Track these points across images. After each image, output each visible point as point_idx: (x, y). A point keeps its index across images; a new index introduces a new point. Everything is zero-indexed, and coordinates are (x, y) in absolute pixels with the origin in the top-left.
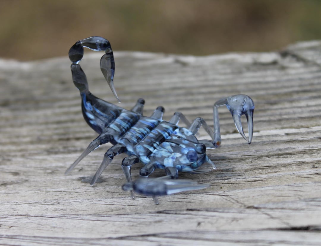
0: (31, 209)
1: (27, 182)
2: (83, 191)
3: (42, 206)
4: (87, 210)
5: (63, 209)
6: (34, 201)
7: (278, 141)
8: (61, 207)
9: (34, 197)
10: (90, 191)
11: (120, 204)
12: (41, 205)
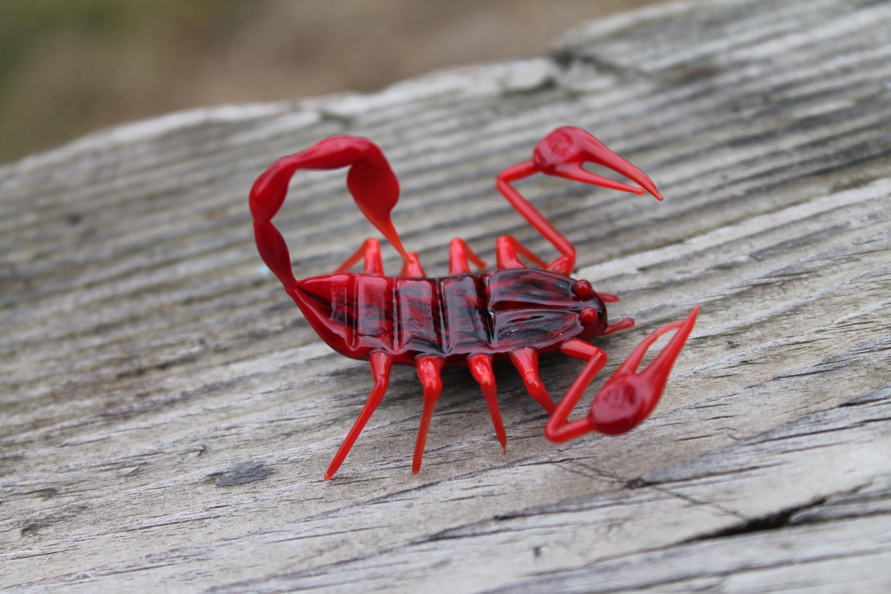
0: (126, 589)
1: (84, 512)
2: (231, 510)
3: (148, 574)
4: (260, 562)
5: (202, 571)
6: (126, 564)
7: (629, 291)
8: (195, 566)
9: (117, 551)
10: (248, 509)
11: (333, 531)
12: (144, 572)
